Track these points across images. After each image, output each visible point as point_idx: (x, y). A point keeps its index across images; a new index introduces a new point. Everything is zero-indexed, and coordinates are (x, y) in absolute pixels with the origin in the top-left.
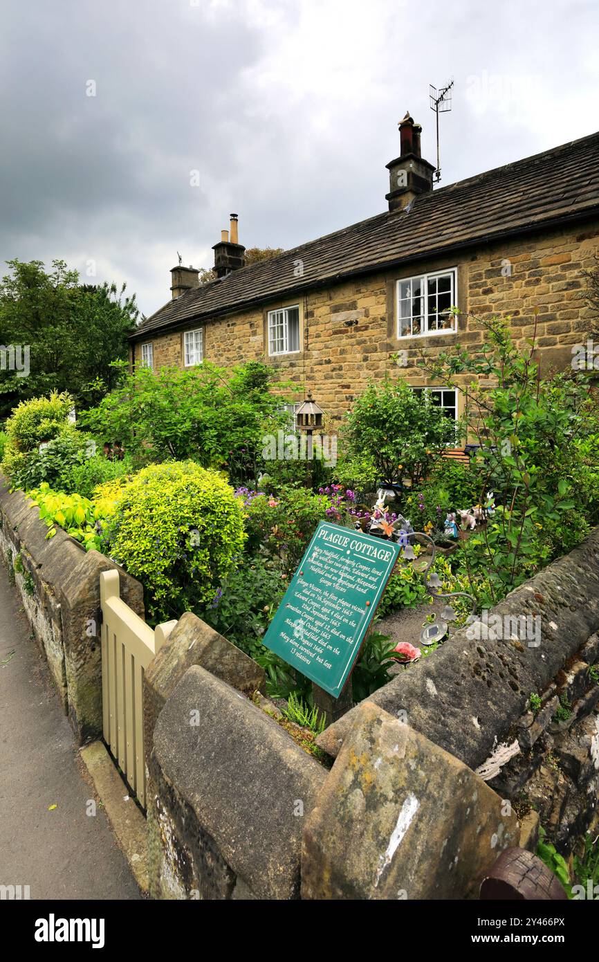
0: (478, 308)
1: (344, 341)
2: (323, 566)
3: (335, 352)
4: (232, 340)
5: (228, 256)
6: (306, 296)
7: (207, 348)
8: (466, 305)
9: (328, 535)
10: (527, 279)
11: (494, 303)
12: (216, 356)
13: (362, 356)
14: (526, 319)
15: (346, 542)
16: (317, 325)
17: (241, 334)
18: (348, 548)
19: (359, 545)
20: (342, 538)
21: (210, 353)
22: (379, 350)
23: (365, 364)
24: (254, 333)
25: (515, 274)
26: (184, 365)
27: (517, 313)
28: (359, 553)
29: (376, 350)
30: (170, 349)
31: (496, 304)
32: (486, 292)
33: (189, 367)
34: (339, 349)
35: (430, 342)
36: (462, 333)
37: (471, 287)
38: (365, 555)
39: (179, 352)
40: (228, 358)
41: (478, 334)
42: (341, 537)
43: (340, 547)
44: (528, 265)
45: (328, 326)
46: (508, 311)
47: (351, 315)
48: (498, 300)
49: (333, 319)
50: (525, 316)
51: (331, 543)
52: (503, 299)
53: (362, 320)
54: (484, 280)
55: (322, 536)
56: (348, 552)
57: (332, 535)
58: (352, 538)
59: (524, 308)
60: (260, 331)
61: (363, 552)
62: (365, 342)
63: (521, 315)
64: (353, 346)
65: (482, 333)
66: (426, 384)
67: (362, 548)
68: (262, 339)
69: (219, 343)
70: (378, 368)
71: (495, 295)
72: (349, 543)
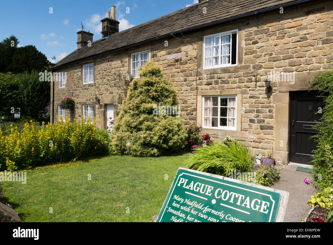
0: (250, 51)
1: (174, 70)
2: (186, 216)
3: (168, 76)
4: (110, 70)
5: (110, 26)
6: (153, 45)
7: (96, 74)
8: (242, 50)
9: (188, 183)
10: (278, 36)
11: (259, 49)
12: (101, 79)
13: (184, 78)
14: (277, 57)
15: (209, 190)
16: (159, 61)
17: (116, 66)
18: (213, 197)
19: (226, 194)
20: (204, 187)
21: (98, 77)
22: (193, 75)
23: (185, 83)
24: (123, 66)
25: (271, 33)
26: (83, 83)
27: (271, 54)
28: (227, 202)
29: (191, 76)
30: (75, 74)
31: (260, 49)
32: (254, 43)
33: (86, 85)
34: (171, 74)
35: (222, 70)
36: (240, 65)
37: (245, 40)
38: (234, 205)
39: (80, 77)
40: (108, 80)
41: (249, 66)
42: (203, 185)
43: (204, 195)
44: (278, 28)
45: (164, 62)
46: (266, 53)
47: (178, 56)
48: (261, 47)
49: (167, 58)
50: (276, 56)
51: (193, 192)
52: (264, 46)
53: (184, 58)
54: (253, 36)
55: (182, 184)
56: (214, 202)
57: (192, 183)
58: (216, 186)
59: (275, 51)
60: (126, 64)
61: (231, 201)
62: (185, 71)
63: (274, 55)
64: (178, 73)
65: (251, 65)
66: (219, 94)
67: (230, 197)
68: (128, 69)
69: (103, 71)
70: (192, 85)
71: (260, 44)
72: (213, 192)
